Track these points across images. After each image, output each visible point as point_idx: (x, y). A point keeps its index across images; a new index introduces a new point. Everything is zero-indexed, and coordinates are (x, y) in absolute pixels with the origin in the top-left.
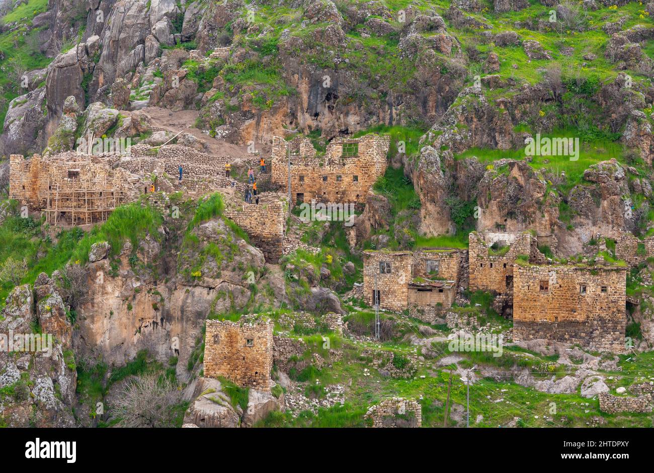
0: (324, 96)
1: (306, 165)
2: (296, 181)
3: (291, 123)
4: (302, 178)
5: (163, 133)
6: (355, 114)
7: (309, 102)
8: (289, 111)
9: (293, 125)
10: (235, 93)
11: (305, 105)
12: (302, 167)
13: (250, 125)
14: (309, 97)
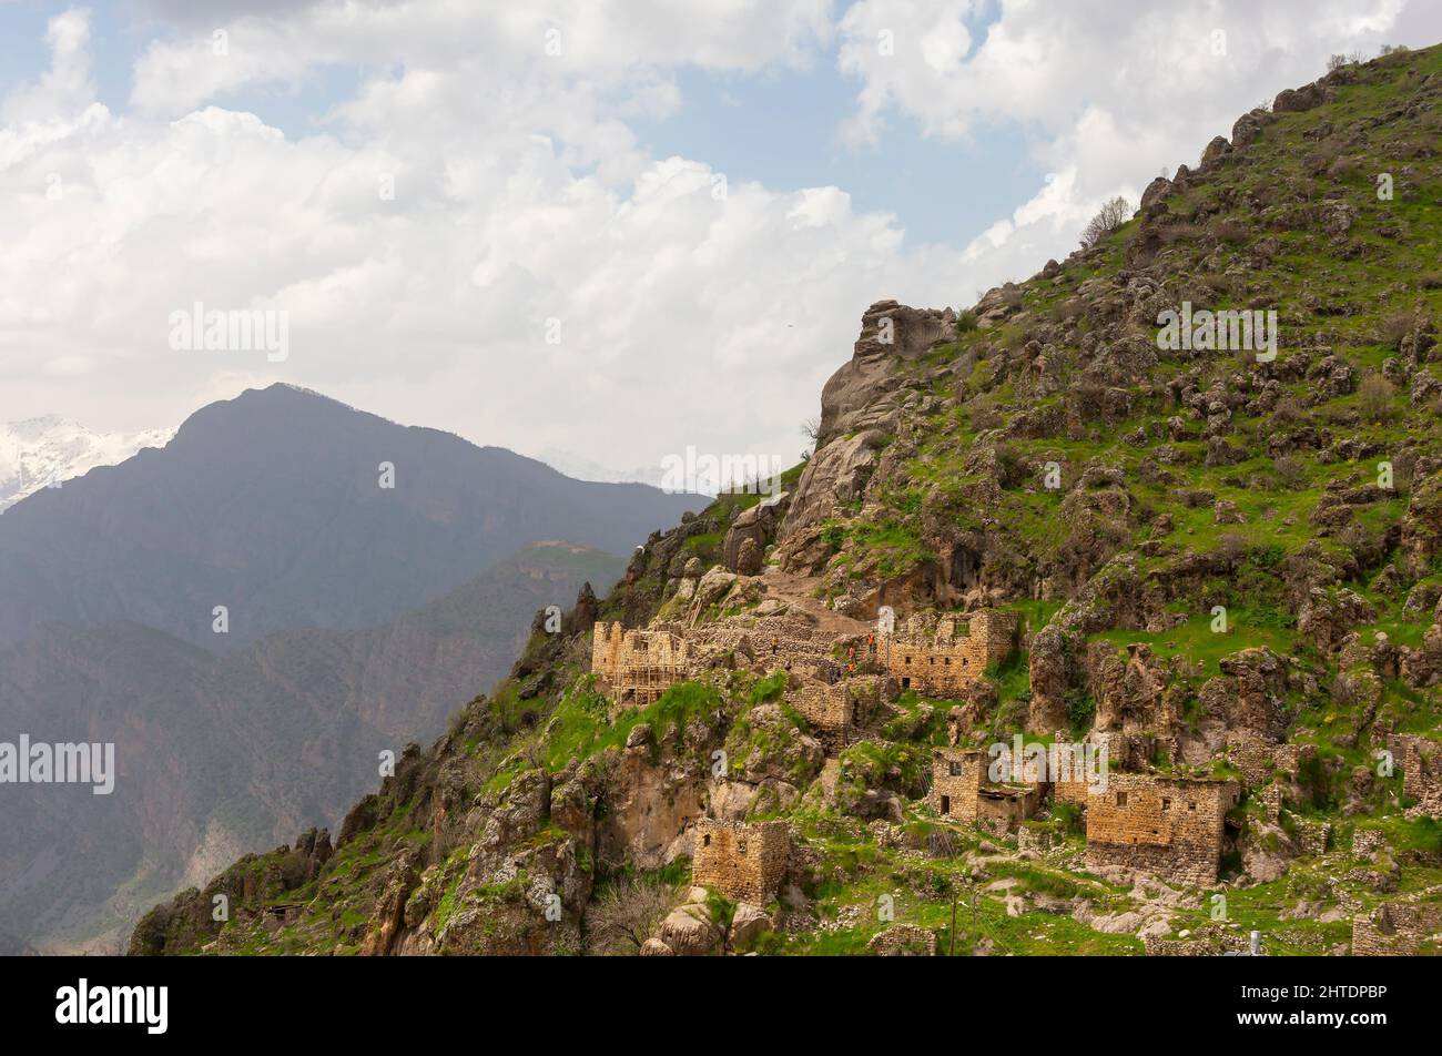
0: (971, 564)
1: (914, 644)
2: (903, 663)
3: (928, 595)
4: (908, 660)
5: (773, 602)
6: (999, 586)
7: (953, 572)
8: (924, 580)
9: (931, 599)
10: (861, 558)
11: (948, 575)
12: (910, 647)
13: (873, 595)
14: (953, 565)
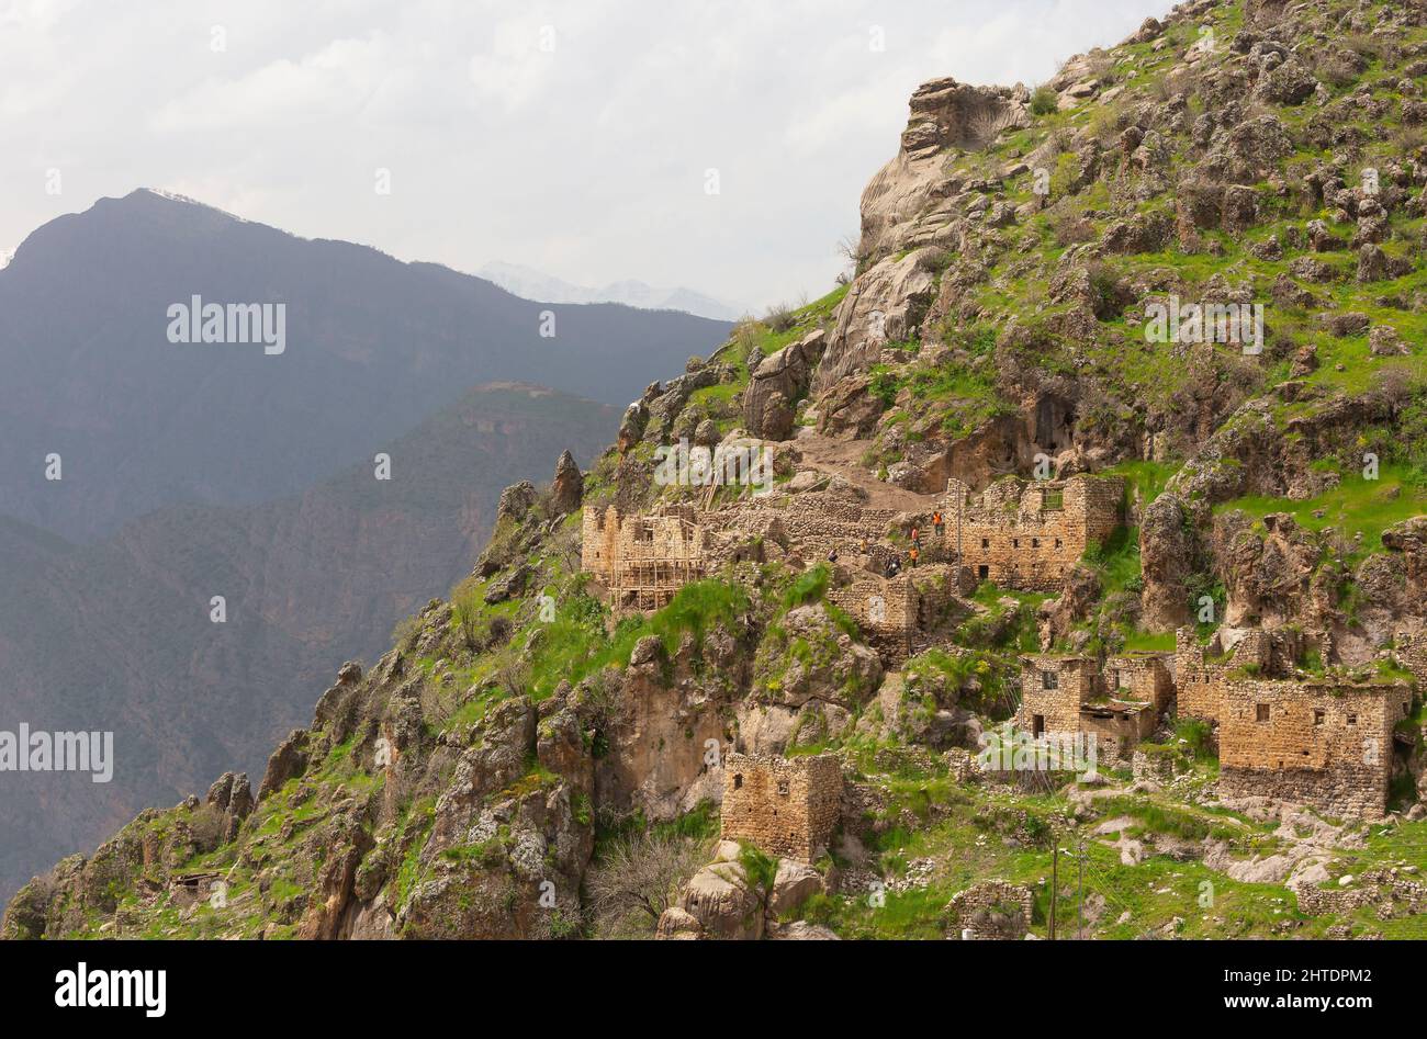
0: (1062, 417)
1: (992, 523)
2: (979, 547)
3: (1008, 459)
4: (985, 543)
5: (810, 474)
6: (1098, 444)
7: (1038, 428)
8: (1002, 440)
9: (1011, 463)
10: (922, 414)
11: (1032, 432)
12: (987, 526)
13: (938, 461)
14: (1038, 420)
